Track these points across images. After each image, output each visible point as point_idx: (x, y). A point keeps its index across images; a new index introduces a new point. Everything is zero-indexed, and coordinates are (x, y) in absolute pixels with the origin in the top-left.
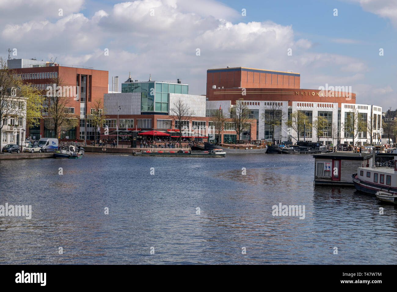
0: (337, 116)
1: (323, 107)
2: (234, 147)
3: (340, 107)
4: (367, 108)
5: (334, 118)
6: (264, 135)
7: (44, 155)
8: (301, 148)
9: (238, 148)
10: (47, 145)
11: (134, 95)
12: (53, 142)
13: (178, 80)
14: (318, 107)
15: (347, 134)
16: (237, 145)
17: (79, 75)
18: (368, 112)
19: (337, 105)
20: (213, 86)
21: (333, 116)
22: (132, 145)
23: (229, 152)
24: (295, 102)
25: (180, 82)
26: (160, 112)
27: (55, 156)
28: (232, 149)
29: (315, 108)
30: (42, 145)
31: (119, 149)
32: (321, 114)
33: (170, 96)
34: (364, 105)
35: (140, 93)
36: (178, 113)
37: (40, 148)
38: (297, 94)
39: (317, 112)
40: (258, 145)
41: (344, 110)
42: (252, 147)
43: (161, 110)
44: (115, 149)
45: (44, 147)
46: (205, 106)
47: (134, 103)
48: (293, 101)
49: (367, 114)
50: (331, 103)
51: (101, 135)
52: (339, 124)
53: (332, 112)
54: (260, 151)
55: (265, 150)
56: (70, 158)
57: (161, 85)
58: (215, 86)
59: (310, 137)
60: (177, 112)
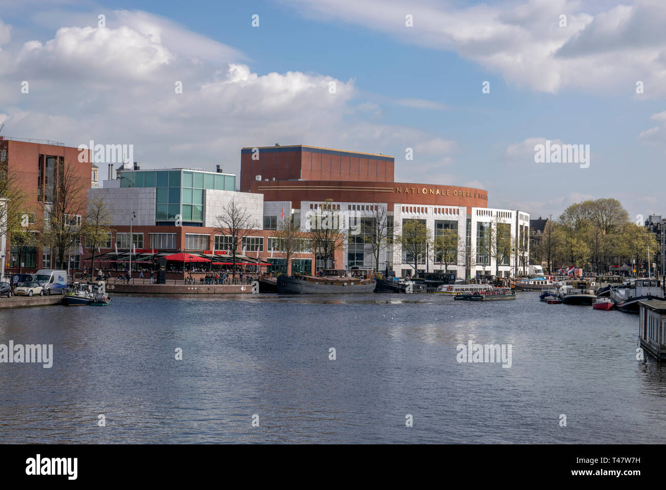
0: (465, 229)
1: (443, 213)
2: (326, 282)
3: (469, 213)
4: (509, 215)
5: (461, 231)
6: (347, 259)
7: (47, 300)
8: (428, 282)
9: (332, 283)
10: (51, 282)
11: (143, 191)
12: (60, 277)
13: (218, 166)
14: (435, 214)
15: (480, 258)
16: (330, 278)
17: (43, 155)
18: (511, 221)
19: (465, 210)
20: (257, 177)
21: (459, 229)
22: (158, 280)
23: (318, 290)
24: (398, 205)
25: (222, 170)
26: (190, 221)
27: (66, 302)
28: (323, 286)
29: (431, 216)
30: (43, 282)
31: (137, 287)
32: (440, 225)
33: (207, 193)
34: (505, 211)
35: (155, 189)
36: (231, 224)
37: (41, 288)
38: (399, 192)
39: (434, 221)
40: (362, 278)
41: (475, 219)
42: (353, 281)
43: (192, 218)
44: (131, 286)
45: (47, 285)
46: (263, 210)
47: (143, 205)
48: (395, 203)
49: (510, 225)
50: (456, 208)
51: (86, 261)
52: (469, 242)
53: (458, 221)
54: (366, 289)
55: (373, 286)
56: (92, 304)
57: (191, 175)
58: (260, 176)
59: (422, 264)
60: (229, 223)
